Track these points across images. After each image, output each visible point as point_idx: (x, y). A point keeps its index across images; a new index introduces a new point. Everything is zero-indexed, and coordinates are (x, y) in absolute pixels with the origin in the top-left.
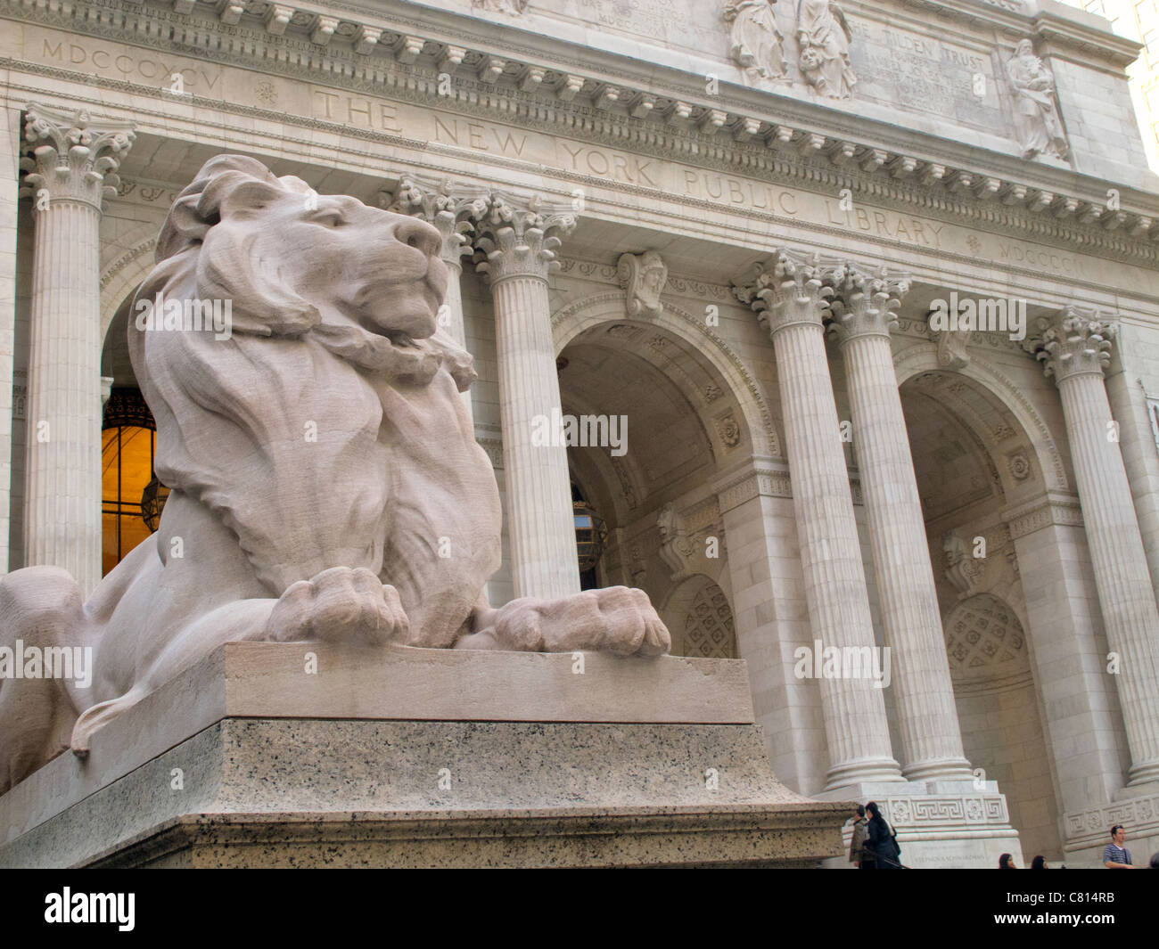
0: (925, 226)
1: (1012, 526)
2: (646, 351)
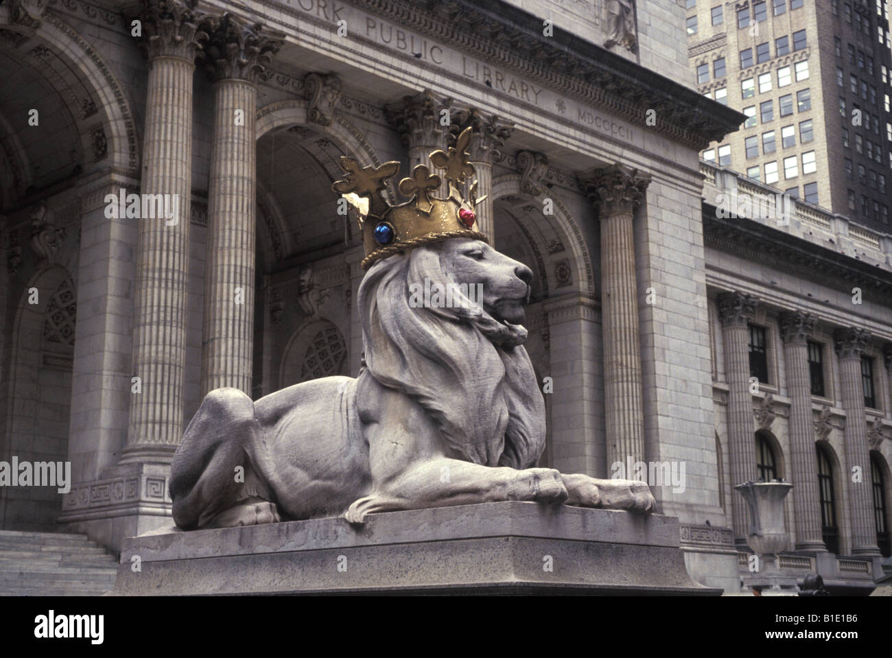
0: (530, 88)
1: (550, 315)
2: (314, 148)
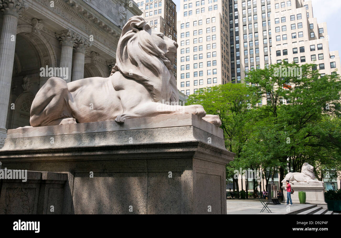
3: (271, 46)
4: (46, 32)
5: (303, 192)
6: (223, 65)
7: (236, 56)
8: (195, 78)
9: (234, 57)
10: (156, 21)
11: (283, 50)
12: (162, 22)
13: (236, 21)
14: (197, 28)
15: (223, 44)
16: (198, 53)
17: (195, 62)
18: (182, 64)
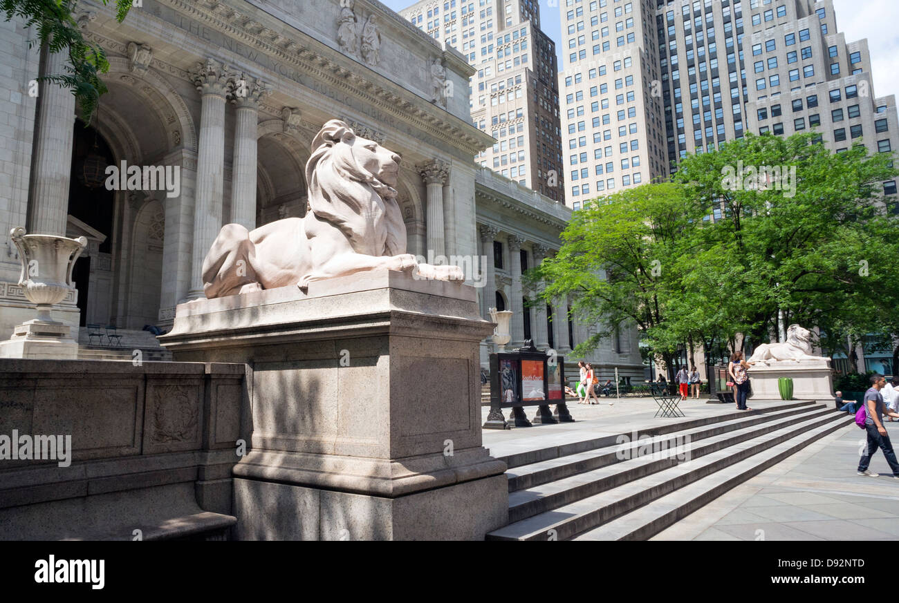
2: (287, 145)
3: (747, 102)
4: (307, 127)
5: (787, 378)
6: (651, 147)
7: (678, 128)
8: (600, 178)
9: (672, 129)
10: (518, 78)
11: (772, 107)
12: (530, 77)
13: (674, 60)
14: (598, 81)
15: (650, 107)
16: (601, 128)
17: (597, 146)
18: (573, 152)
